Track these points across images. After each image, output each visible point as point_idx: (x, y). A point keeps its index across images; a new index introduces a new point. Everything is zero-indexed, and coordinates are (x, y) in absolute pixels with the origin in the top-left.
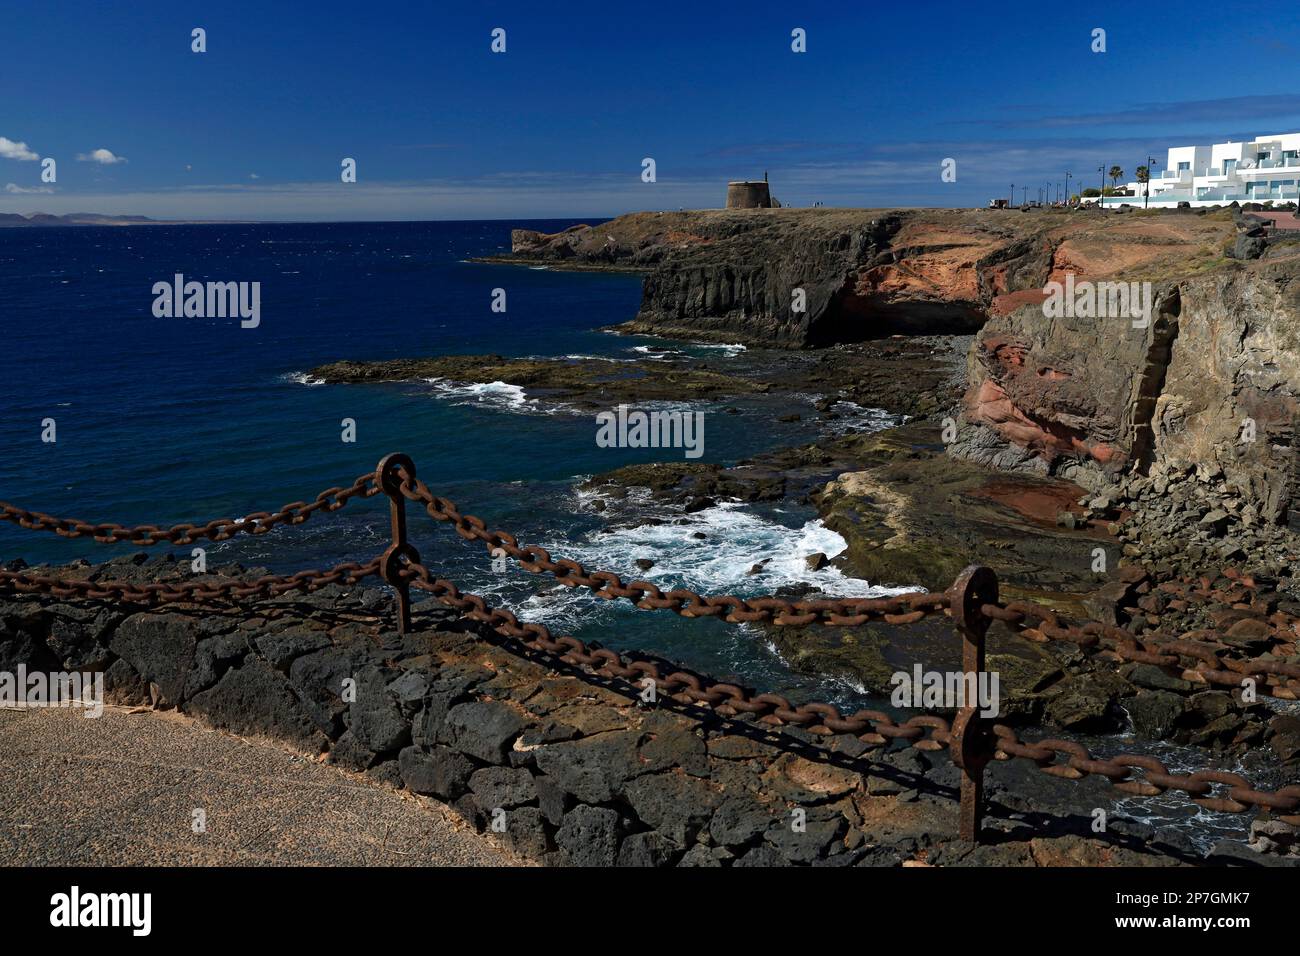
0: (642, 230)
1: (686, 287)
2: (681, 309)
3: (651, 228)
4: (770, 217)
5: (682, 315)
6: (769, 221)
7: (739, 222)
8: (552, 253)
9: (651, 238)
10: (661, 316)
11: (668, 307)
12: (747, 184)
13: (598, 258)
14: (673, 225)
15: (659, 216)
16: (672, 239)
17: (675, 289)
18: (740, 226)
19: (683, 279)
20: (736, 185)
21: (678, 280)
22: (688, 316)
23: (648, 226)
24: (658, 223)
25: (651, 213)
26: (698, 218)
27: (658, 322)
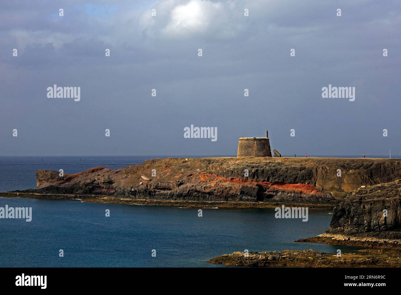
0: (174, 172)
1: (370, 212)
2: (369, 226)
3: (182, 170)
4: (279, 164)
5: (369, 230)
6: (279, 167)
7: (257, 167)
8: (81, 188)
9: (185, 178)
10: (354, 231)
11: (358, 225)
12: (255, 139)
13: (139, 192)
14: (201, 168)
15: (186, 162)
16: (202, 179)
17: (363, 213)
18: (257, 170)
19: (367, 207)
20: (247, 140)
21: (364, 207)
22: (373, 230)
23: (180, 169)
24: (188, 167)
25: (177, 159)
26: (222, 164)
27: (352, 234)
